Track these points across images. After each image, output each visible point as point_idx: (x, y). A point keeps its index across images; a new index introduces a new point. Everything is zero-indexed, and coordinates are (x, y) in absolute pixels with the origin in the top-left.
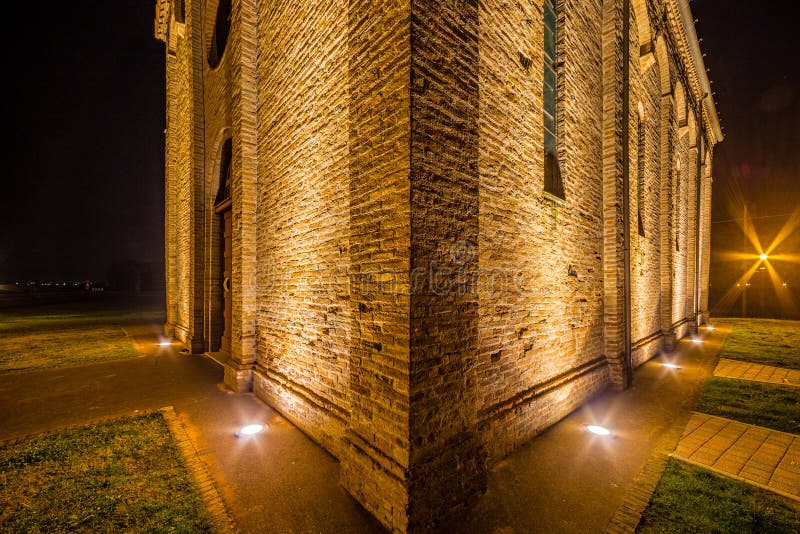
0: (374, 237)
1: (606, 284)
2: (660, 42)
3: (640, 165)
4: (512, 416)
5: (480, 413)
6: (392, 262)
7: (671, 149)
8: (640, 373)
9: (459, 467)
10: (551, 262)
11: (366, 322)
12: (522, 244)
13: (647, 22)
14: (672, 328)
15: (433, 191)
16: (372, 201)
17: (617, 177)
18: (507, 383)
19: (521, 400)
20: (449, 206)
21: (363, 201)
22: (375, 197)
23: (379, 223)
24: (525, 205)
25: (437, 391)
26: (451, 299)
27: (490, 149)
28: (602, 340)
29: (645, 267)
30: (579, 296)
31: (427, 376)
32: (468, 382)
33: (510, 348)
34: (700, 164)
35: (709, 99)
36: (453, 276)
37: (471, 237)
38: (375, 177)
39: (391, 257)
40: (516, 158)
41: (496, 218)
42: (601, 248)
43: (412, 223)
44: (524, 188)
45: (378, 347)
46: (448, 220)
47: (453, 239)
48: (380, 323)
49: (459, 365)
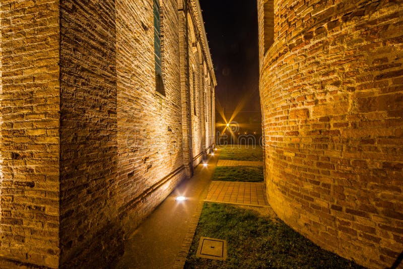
0: (27, 102)
1: (183, 134)
2: (198, 44)
3: (194, 88)
4: (141, 204)
5: (120, 209)
6: (44, 121)
7: (203, 85)
8: (196, 169)
9: (104, 248)
10: (160, 125)
11: (19, 167)
12: (145, 115)
13: (194, 35)
14: (206, 150)
15: (81, 77)
16: (25, 75)
17: (186, 91)
18: (138, 187)
19: (146, 194)
20: (95, 88)
21: (17, 75)
22: (28, 73)
23: (32, 93)
24: (146, 96)
25: (86, 205)
26: (97, 145)
27: (125, 63)
28: (183, 158)
29: (197, 128)
30: (173, 140)
31: (77, 197)
32: (111, 193)
33: (139, 168)
34: (212, 92)
35: (213, 70)
36: (98, 131)
37: (112, 109)
38: (28, 58)
39: (43, 117)
40: (141, 72)
41: (129, 100)
42: (181, 119)
43: (61, 95)
44: (145, 88)
45: (31, 185)
46: (94, 97)
47: (98, 109)
48: (33, 167)
49: (104, 185)
